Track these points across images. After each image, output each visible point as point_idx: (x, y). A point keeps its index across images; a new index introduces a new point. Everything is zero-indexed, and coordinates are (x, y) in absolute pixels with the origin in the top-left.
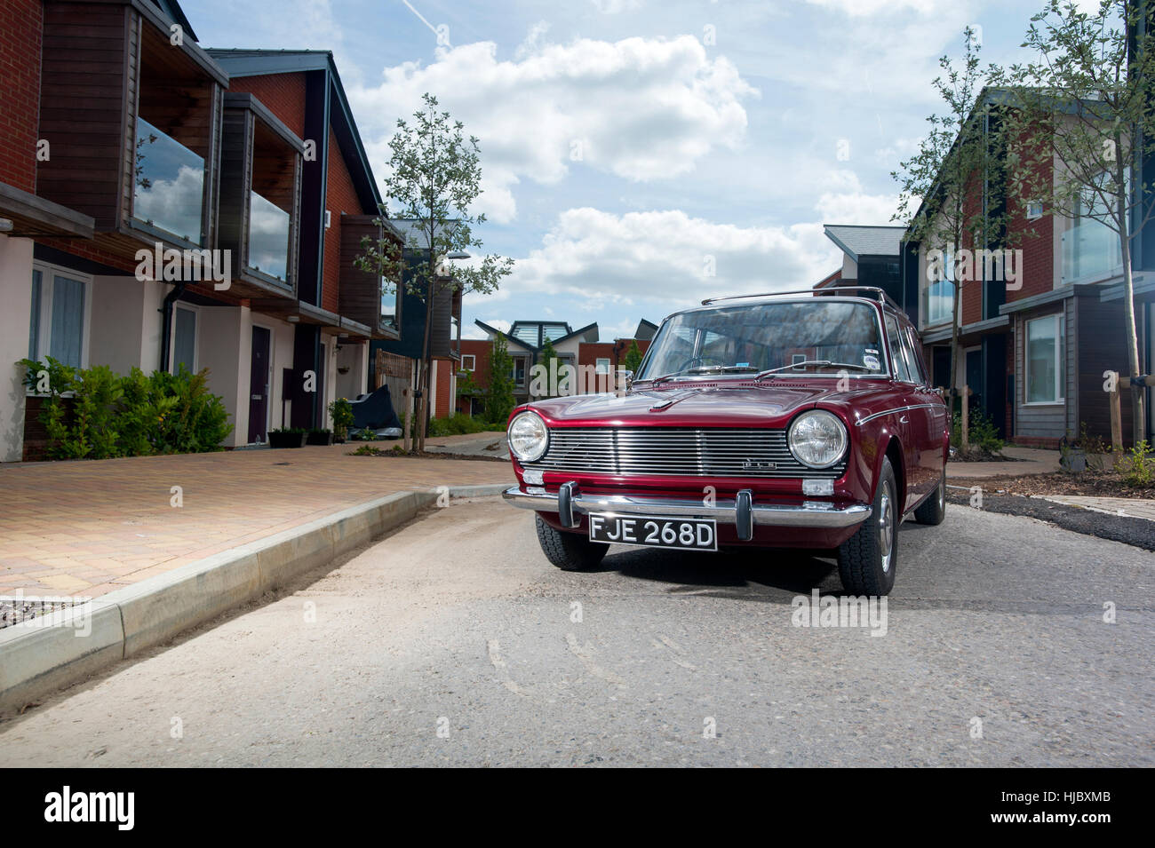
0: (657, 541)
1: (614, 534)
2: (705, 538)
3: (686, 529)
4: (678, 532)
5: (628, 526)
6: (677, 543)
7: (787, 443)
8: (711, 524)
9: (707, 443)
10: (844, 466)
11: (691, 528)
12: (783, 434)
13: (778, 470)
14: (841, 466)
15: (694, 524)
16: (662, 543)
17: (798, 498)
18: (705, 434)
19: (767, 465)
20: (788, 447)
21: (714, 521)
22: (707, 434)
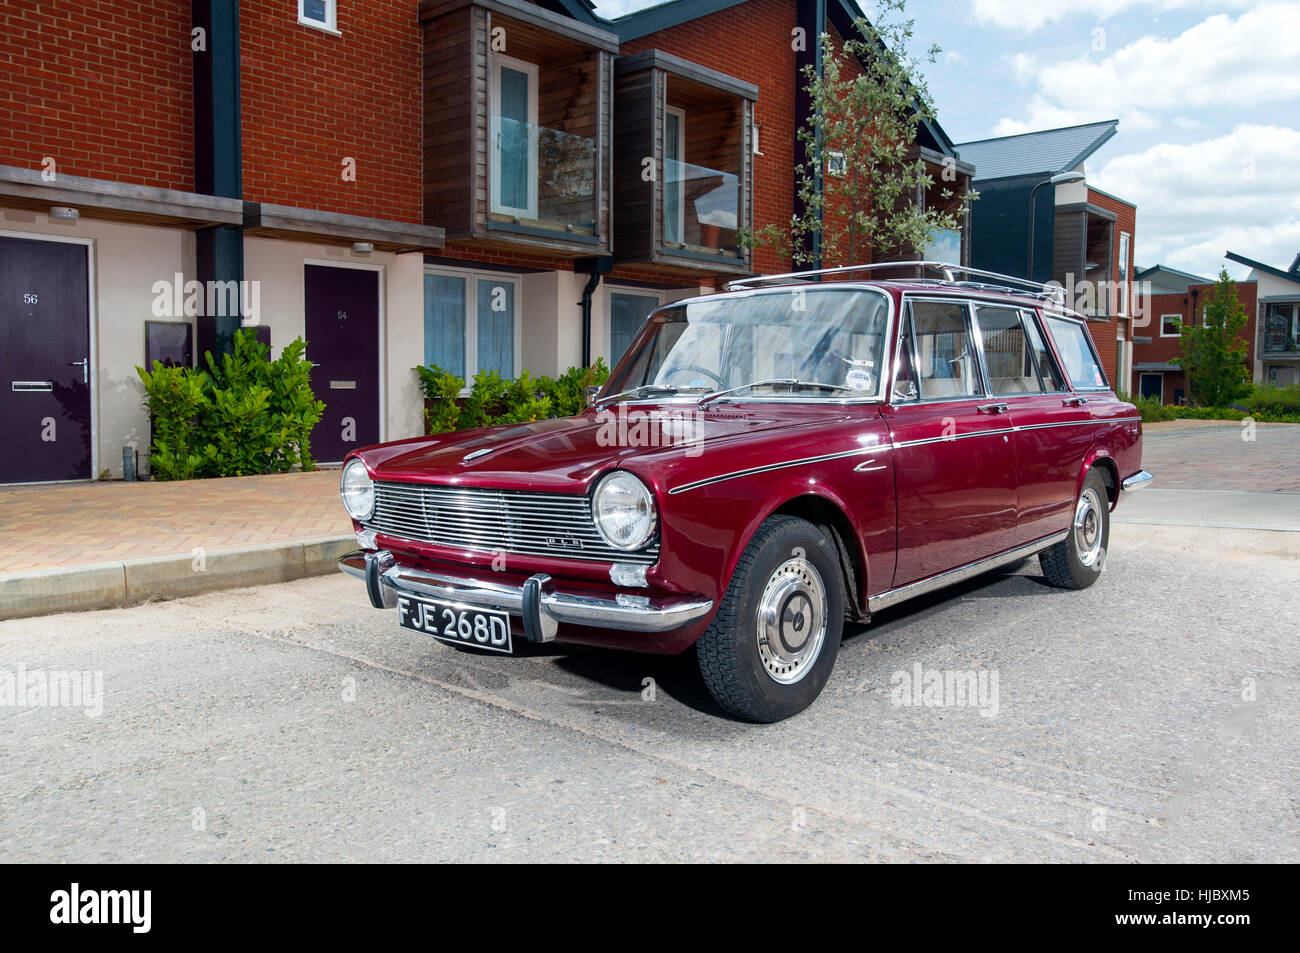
0: (454, 633)
1: (418, 621)
2: (499, 636)
3: (481, 622)
4: (473, 626)
5: (429, 612)
6: (472, 639)
7: (591, 514)
8: (503, 618)
9: (511, 510)
10: (659, 548)
11: (484, 620)
12: (586, 502)
13: (585, 549)
14: (655, 548)
15: (487, 616)
16: (459, 637)
17: (608, 590)
18: (506, 498)
19: (571, 542)
20: (592, 520)
21: (506, 613)
22: (510, 498)
